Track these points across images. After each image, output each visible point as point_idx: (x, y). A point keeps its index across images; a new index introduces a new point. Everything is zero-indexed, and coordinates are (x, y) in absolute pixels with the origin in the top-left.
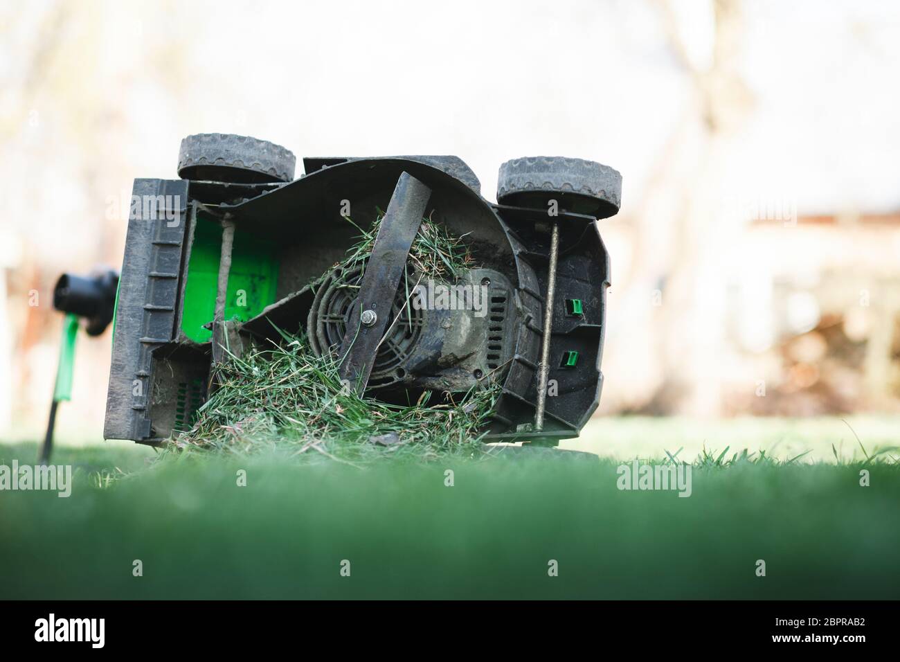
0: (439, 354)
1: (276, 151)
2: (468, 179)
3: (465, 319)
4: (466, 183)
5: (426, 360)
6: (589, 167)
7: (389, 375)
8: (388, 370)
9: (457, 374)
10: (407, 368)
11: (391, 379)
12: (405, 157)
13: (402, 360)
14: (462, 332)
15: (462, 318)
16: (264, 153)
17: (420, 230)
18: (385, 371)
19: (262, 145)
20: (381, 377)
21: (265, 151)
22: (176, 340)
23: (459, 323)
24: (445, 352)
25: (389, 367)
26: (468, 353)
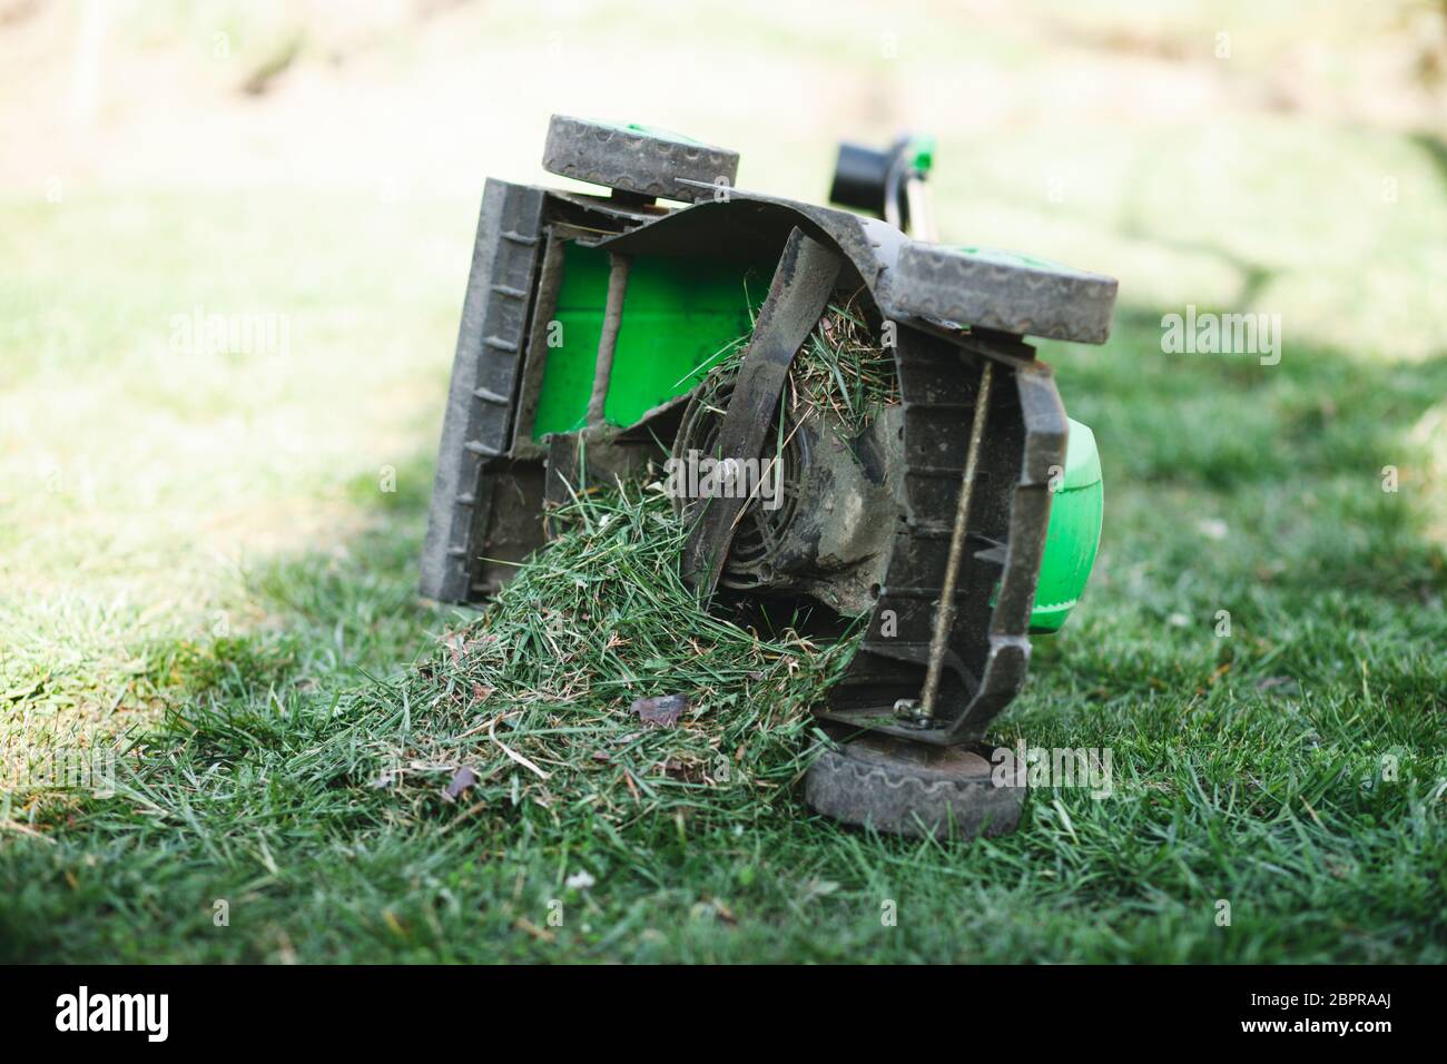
0: (814, 553)
1: (665, 153)
2: (863, 260)
3: (854, 500)
4: (860, 267)
5: (799, 557)
6: (1003, 277)
7: (752, 571)
8: (752, 562)
9: (850, 585)
10: (775, 564)
11: (754, 578)
12: (792, 203)
13: (769, 551)
14: (847, 521)
15: (849, 498)
16: (639, 159)
17: (816, 330)
18: (747, 564)
19: (638, 145)
20: (744, 572)
21: (642, 155)
22: (510, 454)
23: (843, 505)
24: (824, 550)
25: (753, 559)
26: (862, 555)
